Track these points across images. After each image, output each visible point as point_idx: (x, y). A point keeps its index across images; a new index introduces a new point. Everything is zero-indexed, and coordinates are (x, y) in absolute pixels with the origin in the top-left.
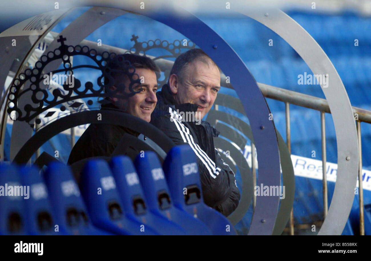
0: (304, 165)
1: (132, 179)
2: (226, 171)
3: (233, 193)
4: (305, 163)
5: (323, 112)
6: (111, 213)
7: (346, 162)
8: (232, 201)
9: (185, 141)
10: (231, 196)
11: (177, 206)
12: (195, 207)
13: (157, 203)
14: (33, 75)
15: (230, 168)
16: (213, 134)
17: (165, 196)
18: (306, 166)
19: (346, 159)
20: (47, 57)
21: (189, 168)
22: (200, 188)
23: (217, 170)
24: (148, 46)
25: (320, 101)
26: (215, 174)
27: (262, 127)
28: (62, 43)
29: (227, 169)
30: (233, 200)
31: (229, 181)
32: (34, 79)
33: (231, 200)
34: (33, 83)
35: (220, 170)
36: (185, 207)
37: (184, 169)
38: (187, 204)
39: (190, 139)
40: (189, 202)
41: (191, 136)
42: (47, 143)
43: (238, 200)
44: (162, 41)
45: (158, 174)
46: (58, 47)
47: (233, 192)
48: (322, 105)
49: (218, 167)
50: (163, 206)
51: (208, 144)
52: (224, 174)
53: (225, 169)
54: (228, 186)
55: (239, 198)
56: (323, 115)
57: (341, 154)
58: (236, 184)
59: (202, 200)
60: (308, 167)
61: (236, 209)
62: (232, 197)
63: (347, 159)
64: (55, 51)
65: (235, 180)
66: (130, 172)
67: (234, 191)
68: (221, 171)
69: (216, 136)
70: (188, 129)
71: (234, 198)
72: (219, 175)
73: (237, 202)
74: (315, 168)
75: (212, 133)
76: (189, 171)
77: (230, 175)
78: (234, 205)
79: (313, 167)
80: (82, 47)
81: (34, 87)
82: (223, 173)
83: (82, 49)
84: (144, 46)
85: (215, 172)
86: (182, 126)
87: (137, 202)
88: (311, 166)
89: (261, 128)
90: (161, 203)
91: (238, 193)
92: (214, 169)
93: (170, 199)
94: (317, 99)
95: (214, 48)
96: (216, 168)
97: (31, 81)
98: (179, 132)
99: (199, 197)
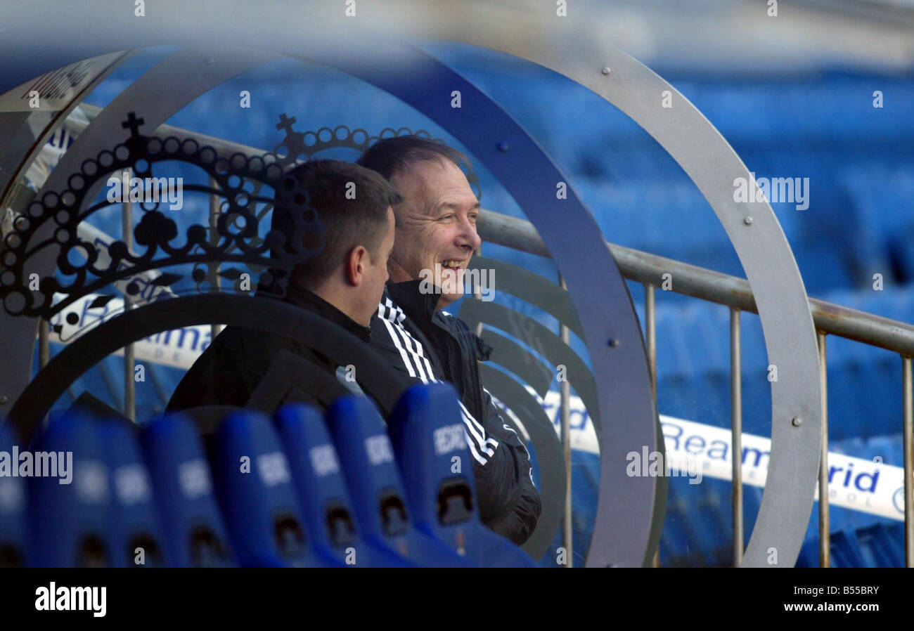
0: (676, 439)
1: (324, 460)
2: (511, 448)
3: (522, 500)
4: (681, 432)
5: (735, 310)
6: (281, 541)
7: (793, 430)
8: (521, 519)
9: (412, 374)
10: (518, 506)
11: (422, 527)
12: (459, 532)
13: (378, 520)
14: (60, 206)
15: (518, 438)
16: (478, 354)
17: (393, 502)
18: (683, 440)
19: (793, 424)
20: (98, 163)
21: (448, 437)
22: (472, 486)
23: (489, 446)
24: (318, 141)
25: (730, 283)
26: (484, 455)
27: (614, 342)
28: (135, 132)
29: (511, 443)
30: (523, 517)
31: (517, 471)
32: (63, 217)
33: (518, 517)
34: (62, 226)
35: (495, 444)
36: (438, 532)
37: (436, 438)
38: (442, 523)
39: (425, 368)
40: (447, 519)
41: (427, 362)
42: (93, 372)
43: (536, 516)
44: (351, 131)
45: (379, 450)
46: (123, 140)
47: (523, 497)
48: (735, 292)
49: (492, 438)
50: (392, 528)
51: (466, 381)
52: (505, 455)
53: (507, 442)
54: (515, 483)
55: (538, 511)
56: (737, 315)
57: (780, 411)
58: (531, 477)
59: (475, 514)
60: (687, 443)
61: (530, 539)
62: (519, 509)
63: (795, 423)
64: (116, 149)
65: (531, 469)
66: (320, 444)
67: (525, 494)
68: (498, 446)
69: (485, 358)
70: (419, 345)
71: (526, 511)
72: (493, 455)
73: (532, 522)
74: (704, 445)
75: (473, 350)
76: (447, 444)
77: (519, 455)
78: (523, 529)
79: (699, 442)
80: (182, 140)
81: (64, 236)
82: (502, 453)
83: (181, 145)
84: (310, 141)
85: (483, 449)
86: (406, 336)
87: (336, 514)
88: (695, 441)
89: (611, 344)
90: (386, 519)
91: (536, 499)
92: (482, 442)
93: (407, 510)
94: (725, 277)
95: (499, 148)
96: (486, 439)
97: (56, 220)
98: (397, 352)
99: (468, 506)
